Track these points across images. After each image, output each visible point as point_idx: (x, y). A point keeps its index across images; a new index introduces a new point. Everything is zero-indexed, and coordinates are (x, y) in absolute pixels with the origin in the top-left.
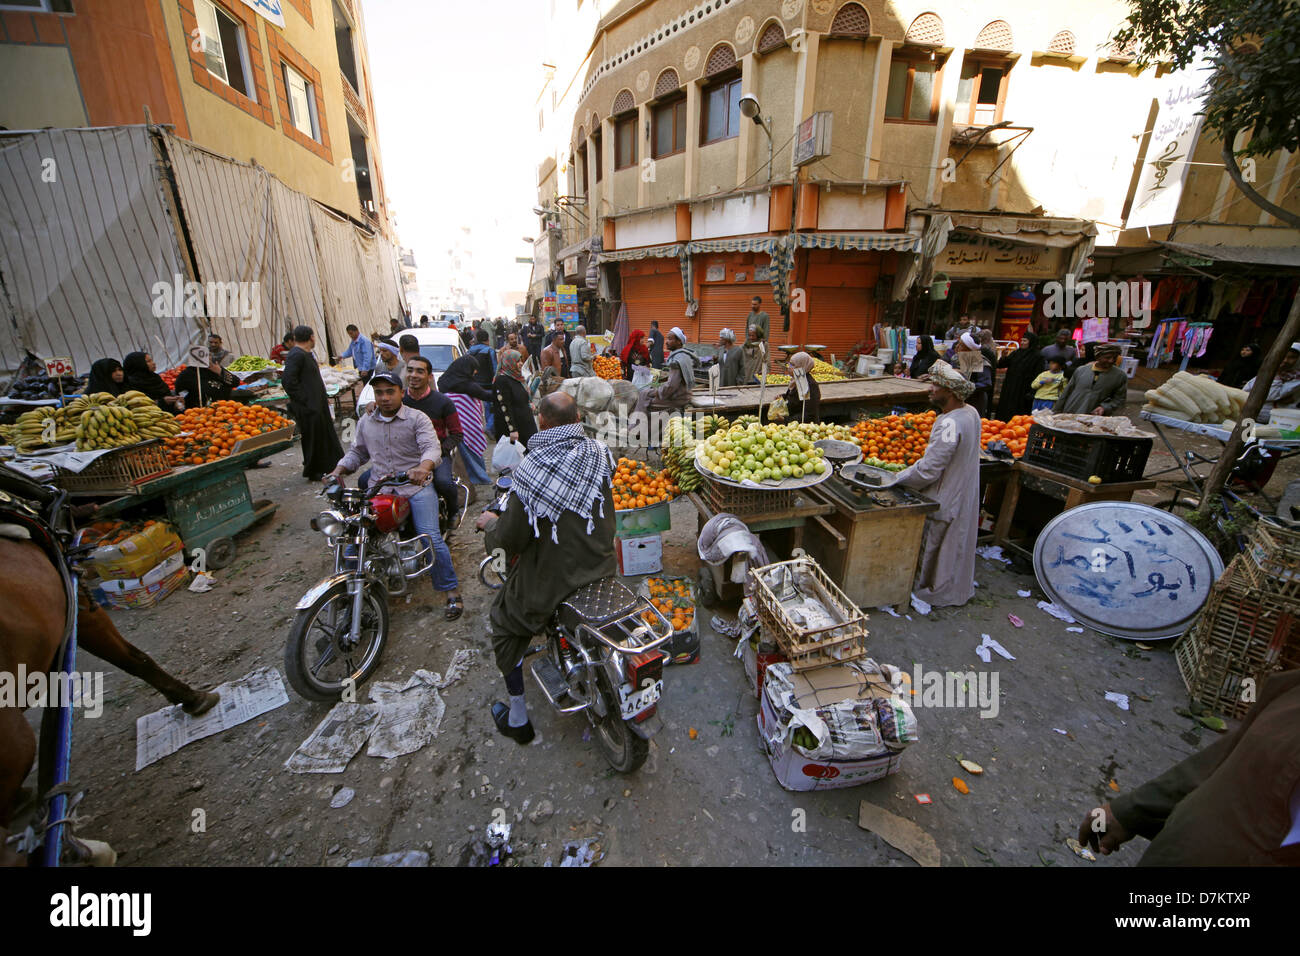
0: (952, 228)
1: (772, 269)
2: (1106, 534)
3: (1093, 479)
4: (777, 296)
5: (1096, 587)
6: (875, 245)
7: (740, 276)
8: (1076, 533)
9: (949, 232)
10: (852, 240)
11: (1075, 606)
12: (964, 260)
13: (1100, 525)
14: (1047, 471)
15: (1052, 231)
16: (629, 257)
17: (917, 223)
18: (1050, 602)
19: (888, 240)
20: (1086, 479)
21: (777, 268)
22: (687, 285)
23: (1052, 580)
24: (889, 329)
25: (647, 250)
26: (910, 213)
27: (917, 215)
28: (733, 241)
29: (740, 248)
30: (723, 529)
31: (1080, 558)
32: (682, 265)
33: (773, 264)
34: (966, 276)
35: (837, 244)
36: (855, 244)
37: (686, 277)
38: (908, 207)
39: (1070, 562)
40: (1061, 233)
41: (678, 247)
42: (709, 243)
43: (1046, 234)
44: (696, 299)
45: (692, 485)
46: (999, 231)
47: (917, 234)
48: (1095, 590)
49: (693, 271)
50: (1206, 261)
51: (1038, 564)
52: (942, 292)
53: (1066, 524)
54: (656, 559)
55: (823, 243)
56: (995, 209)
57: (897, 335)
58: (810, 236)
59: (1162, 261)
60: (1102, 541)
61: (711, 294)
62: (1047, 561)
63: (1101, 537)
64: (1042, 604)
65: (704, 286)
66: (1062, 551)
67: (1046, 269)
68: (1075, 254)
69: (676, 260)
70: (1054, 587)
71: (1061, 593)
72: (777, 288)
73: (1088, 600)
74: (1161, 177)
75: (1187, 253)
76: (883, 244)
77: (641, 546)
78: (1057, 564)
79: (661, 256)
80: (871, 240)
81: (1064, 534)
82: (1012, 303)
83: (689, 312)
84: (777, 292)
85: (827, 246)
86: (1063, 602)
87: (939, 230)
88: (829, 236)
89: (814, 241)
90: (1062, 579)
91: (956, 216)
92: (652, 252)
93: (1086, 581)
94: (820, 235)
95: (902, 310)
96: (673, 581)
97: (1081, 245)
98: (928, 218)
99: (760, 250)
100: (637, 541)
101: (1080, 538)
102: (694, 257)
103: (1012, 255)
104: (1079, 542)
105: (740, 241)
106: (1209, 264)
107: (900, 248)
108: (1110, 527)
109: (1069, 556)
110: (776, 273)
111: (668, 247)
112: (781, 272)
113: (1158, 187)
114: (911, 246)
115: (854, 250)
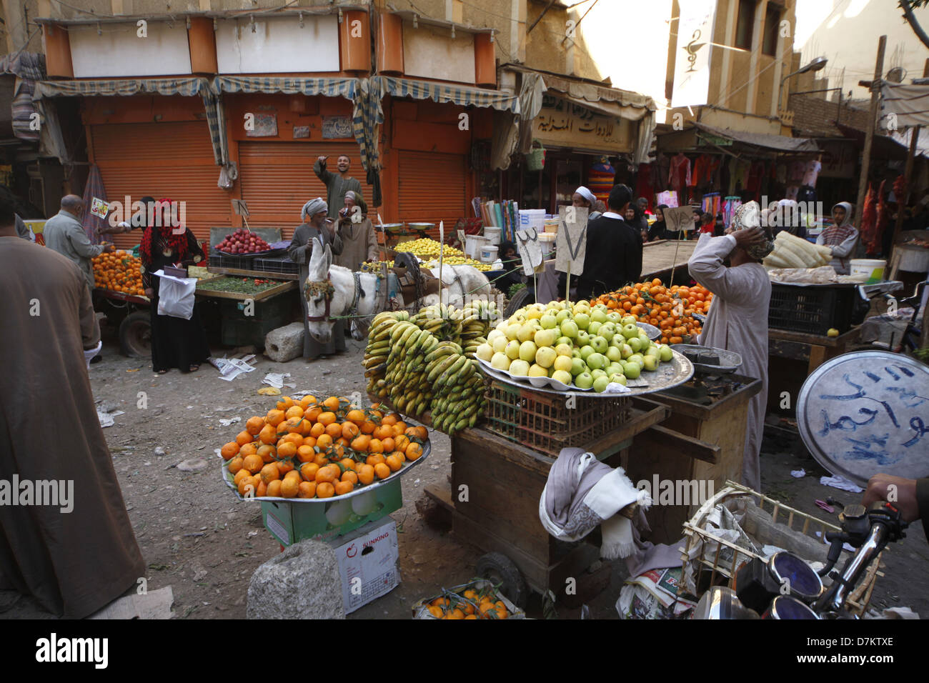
0: (545, 89)
1: (356, 121)
2: (859, 387)
3: (832, 331)
4: (364, 158)
5: (868, 446)
6: (473, 100)
7: (300, 131)
8: (833, 393)
9: (543, 93)
10: (448, 91)
11: (856, 473)
12: (553, 126)
13: (852, 380)
14: (783, 332)
15: (625, 103)
16: (105, 91)
17: (508, 80)
18: (830, 476)
19: (486, 96)
20: (825, 334)
21: (360, 119)
22: (217, 139)
23: (827, 450)
24: (491, 203)
25: (140, 82)
26: (502, 68)
27: (509, 71)
28: (293, 80)
29: (303, 89)
30: (585, 474)
31: (845, 418)
32: (207, 108)
33: (356, 113)
34: (557, 144)
35: (431, 94)
36: (452, 97)
37: (215, 127)
38: (497, 61)
39: (837, 425)
40: (631, 105)
41: (199, 81)
42: (252, 79)
43: (620, 105)
44: (233, 162)
45: (469, 416)
46: (584, 98)
47: (511, 92)
48: (869, 450)
49: (226, 119)
50: (728, 141)
51: (806, 436)
52: (539, 160)
53: (820, 385)
54: (390, 566)
55: (416, 93)
56: (573, 74)
57: (503, 210)
58: (399, 81)
59: (695, 139)
60: (858, 396)
61: (255, 155)
62: (816, 430)
63: (856, 391)
64: (825, 480)
65: (243, 143)
66: (825, 415)
67: (620, 142)
68: (642, 128)
69: (196, 101)
70: (831, 456)
71: (840, 461)
72: (363, 146)
73: (866, 462)
74: (692, 60)
75: (714, 133)
76: (481, 100)
77: (367, 550)
78: (826, 431)
79: (169, 92)
80: (468, 94)
81: (822, 397)
82: (597, 176)
83: (224, 181)
84: (364, 152)
85: (421, 97)
86: (843, 471)
87: (533, 90)
88: (421, 84)
89: (404, 88)
90: (834, 445)
91: (547, 76)
92: (149, 86)
93: (858, 443)
94: (411, 82)
95: (497, 181)
96: (461, 594)
97: (646, 119)
98: (519, 77)
99: (336, 92)
100: (359, 544)
101: (838, 398)
102: (226, 98)
103: (592, 126)
104: (839, 402)
105: (303, 79)
106: (730, 144)
107: (499, 107)
108: (860, 379)
109: (834, 419)
110: (359, 126)
111: (180, 81)
112: (366, 125)
113: (691, 70)
114: (509, 105)
115: (451, 103)
